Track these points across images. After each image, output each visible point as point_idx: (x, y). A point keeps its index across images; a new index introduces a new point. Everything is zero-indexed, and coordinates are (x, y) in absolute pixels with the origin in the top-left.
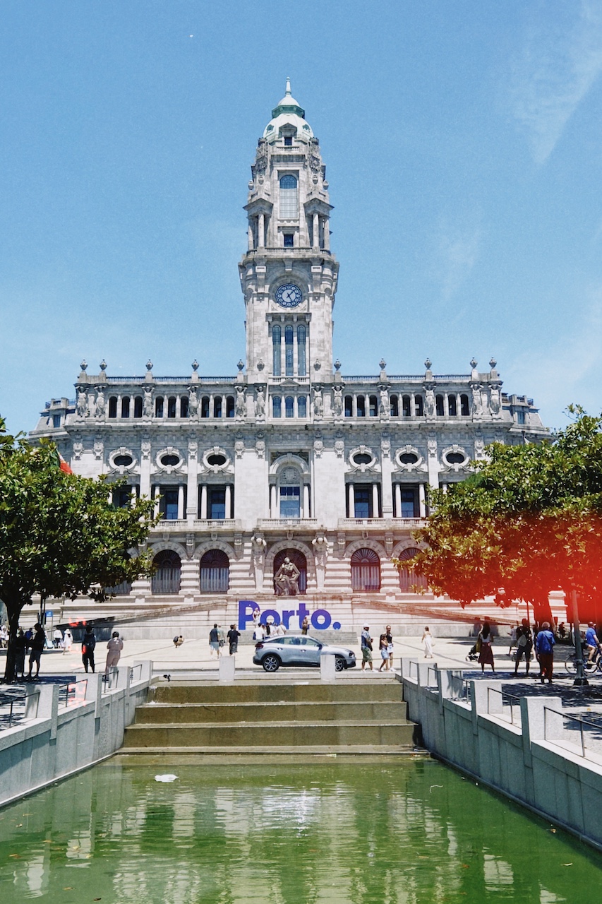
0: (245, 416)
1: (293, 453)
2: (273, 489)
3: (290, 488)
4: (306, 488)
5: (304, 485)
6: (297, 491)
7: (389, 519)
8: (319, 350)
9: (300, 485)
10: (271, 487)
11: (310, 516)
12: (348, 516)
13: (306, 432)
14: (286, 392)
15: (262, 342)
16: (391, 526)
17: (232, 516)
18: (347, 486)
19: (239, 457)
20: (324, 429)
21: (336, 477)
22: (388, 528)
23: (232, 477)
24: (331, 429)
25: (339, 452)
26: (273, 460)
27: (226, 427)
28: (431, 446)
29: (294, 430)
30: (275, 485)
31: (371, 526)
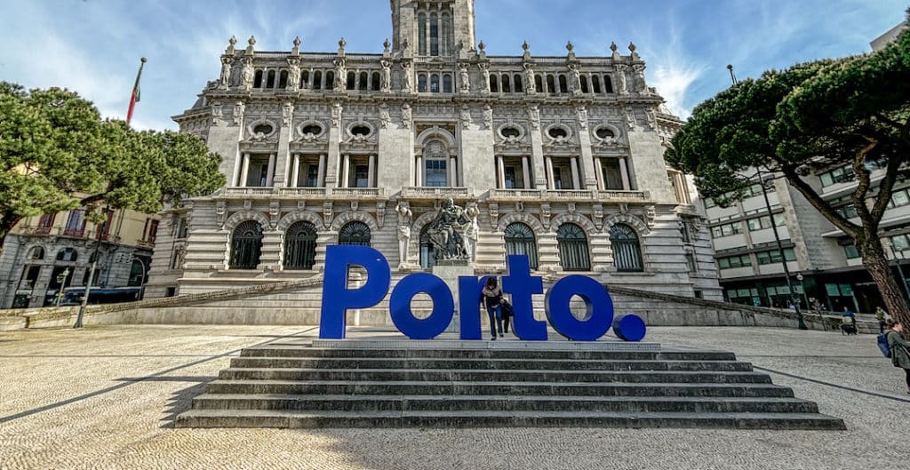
1: (440, 126)
3: (436, 162)
4: (453, 160)
6: (443, 165)
7: (544, 191)
8: (464, 32)
9: (446, 158)
10: (417, 158)
11: (458, 186)
12: (498, 186)
13: (453, 105)
14: (432, 69)
15: (408, 25)
16: (546, 197)
17: (375, 185)
18: (496, 158)
19: (384, 127)
20: (471, 101)
21: (485, 149)
22: (544, 199)
23: (376, 146)
24: (478, 101)
25: (487, 124)
26: (419, 133)
27: (371, 97)
28: (581, 119)
29: (441, 103)
30: (421, 157)
31: (525, 197)
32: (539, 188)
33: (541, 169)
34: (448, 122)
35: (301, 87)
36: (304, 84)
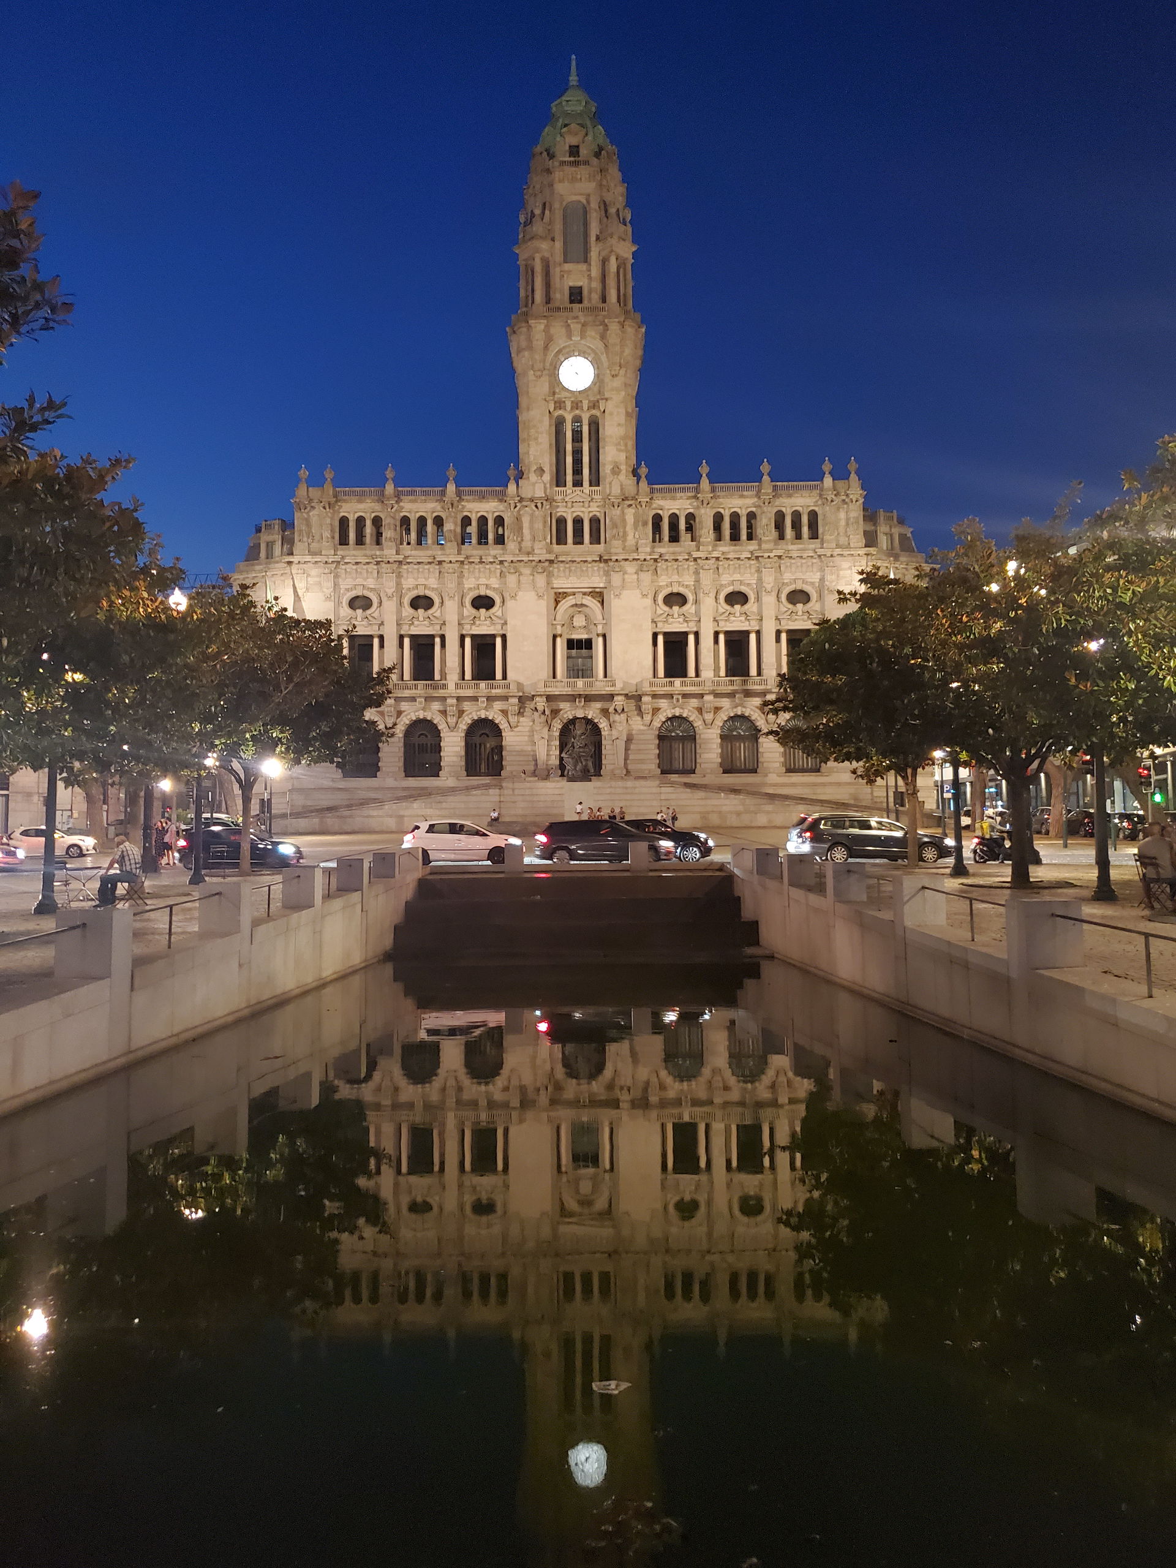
1: (584, 594)
2: (558, 640)
3: (580, 641)
4: (600, 639)
5: (598, 635)
6: (588, 644)
7: (709, 679)
8: (620, 450)
9: (593, 636)
10: (555, 637)
11: (605, 676)
12: (655, 675)
13: (602, 565)
14: (573, 509)
15: (540, 440)
16: (712, 688)
17: (505, 677)
18: (655, 636)
19: (513, 597)
20: (624, 559)
21: (641, 625)
22: (707, 690)
23: (504, 624)
25: (645, 590)
26: (557, 602)
27: (494, 556)
28: (767, 580)
29: (585, 562)
30: (561, 636)
31: (685, 688)
32: (704, 674)
33: (709, 650)
34: (594, 588)
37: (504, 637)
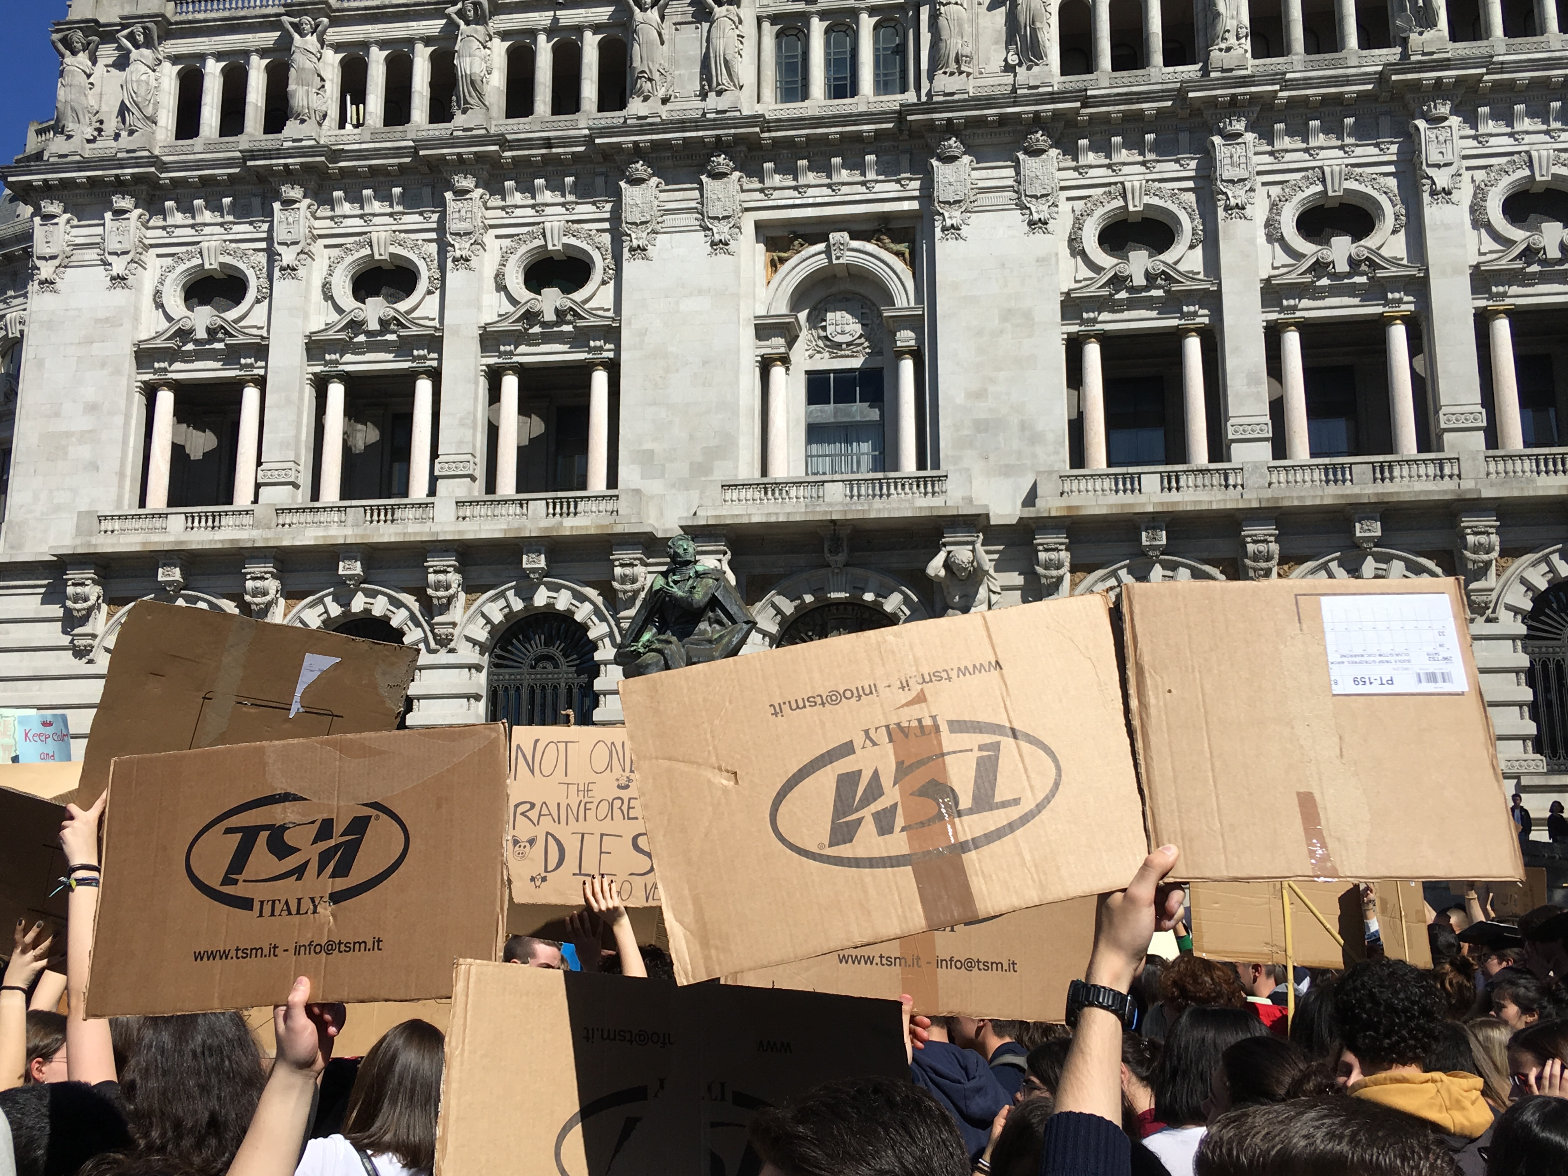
0: (665, 101)
1: (854, 233)
2: (777, 372)
3: (845, 378)
4: (907, 367)
5: (900, 356)
6: (872, 383)
7: (1256, 466)
9: (884, 358)
10: (765, 365)
11: (923, 465)
12: (1078, 457)
14: (825, 4)
16: (1268, 494)
17: (612, 480)
18: (1075, 346)
19: (643, 251)
20: (971, 122)
21: (1028, 315)
22: (1252, 499)
23: (612, 334)
24: (1003, 120)
25: (1040, 210)
26: (774, 265)
27: (589, 141)
28: (1434, 157)
29: (858, 137)
30: (785, 360)
31: (1174, 497)
32: (1240, 454)
33: (1252, 380)
34: (885, 218)
35: (342, 126)
36: (351, 109)
37: (613, 368)
